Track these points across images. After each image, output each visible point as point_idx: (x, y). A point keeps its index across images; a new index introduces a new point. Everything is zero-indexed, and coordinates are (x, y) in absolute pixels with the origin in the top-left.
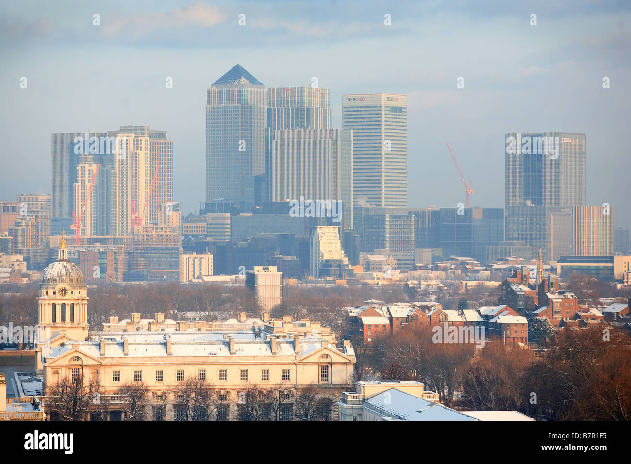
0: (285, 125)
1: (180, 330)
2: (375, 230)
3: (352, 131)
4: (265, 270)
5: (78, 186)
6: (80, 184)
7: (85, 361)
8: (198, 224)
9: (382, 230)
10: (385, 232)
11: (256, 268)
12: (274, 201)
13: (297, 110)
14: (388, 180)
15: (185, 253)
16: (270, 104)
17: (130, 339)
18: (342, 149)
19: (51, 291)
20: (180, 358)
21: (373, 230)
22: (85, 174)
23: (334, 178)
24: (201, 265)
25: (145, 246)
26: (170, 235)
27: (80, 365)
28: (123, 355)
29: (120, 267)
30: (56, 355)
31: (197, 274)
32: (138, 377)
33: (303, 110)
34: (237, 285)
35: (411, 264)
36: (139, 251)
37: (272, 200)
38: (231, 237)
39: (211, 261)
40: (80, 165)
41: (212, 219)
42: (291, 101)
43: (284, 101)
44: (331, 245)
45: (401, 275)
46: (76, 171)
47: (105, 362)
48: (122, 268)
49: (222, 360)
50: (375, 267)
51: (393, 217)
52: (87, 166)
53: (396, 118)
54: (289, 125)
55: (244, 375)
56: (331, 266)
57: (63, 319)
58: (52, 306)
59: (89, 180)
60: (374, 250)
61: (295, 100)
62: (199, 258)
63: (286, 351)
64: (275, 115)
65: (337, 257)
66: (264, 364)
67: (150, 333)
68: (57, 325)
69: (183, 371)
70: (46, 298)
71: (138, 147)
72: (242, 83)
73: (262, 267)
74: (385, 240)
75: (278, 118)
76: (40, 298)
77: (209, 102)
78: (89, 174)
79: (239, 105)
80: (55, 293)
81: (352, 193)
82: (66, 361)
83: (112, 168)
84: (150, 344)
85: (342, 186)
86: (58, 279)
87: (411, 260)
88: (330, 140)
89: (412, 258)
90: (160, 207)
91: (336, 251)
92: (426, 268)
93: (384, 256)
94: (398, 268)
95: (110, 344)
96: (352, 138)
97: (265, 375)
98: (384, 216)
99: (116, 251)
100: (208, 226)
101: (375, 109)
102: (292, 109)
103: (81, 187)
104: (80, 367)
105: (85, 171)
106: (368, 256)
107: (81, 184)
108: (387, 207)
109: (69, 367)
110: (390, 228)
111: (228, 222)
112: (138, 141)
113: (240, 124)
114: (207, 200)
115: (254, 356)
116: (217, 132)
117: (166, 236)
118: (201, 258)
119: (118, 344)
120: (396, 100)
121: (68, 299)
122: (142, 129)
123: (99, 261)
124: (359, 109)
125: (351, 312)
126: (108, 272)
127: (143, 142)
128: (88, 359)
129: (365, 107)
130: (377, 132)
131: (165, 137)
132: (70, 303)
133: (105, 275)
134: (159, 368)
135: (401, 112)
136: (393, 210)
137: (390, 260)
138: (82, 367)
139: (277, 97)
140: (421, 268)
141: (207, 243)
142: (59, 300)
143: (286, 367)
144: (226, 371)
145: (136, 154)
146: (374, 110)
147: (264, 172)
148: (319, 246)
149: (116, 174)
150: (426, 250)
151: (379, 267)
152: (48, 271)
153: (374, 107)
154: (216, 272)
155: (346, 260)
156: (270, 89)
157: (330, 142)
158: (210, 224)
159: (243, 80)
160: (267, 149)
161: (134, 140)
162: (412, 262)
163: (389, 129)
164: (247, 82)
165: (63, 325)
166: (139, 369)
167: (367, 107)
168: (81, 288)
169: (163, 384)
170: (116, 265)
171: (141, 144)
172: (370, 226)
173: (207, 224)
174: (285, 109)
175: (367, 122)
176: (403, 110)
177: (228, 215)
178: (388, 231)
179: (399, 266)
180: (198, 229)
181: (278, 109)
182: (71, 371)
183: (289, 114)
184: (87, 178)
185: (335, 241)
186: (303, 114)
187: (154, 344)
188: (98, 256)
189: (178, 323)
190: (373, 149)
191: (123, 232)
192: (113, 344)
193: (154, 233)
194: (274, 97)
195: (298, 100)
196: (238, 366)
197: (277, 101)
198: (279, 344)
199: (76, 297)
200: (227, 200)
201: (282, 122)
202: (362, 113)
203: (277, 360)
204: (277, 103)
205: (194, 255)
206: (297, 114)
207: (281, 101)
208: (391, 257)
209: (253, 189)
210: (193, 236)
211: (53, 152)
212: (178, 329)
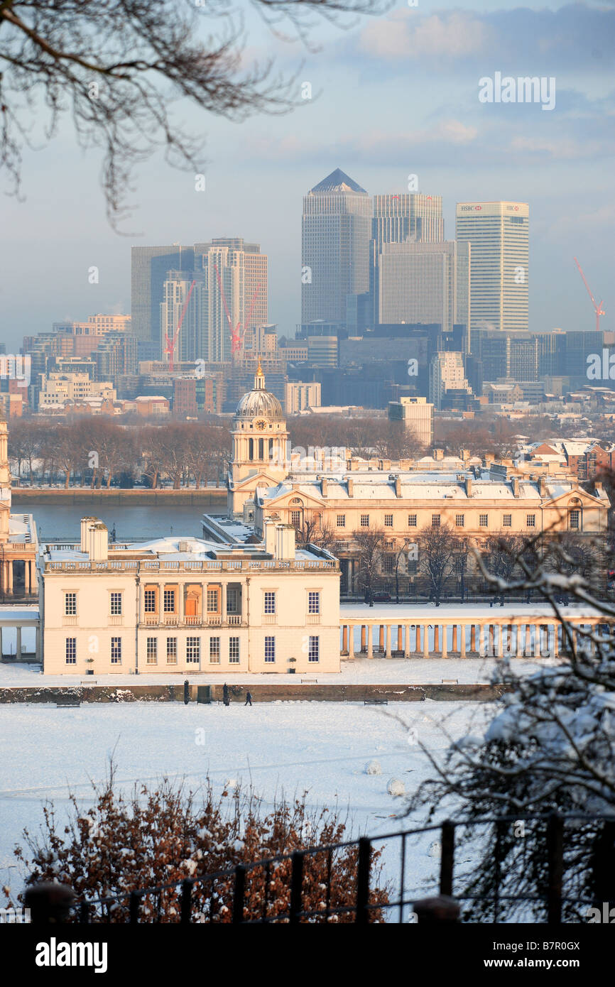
0: (393, 237)
1: (384, 468)
2: (494, 356)
3: (470, 244)
4: (413, 401)
5: (165, 305)
6: (167, 303)
7: (307, 503)
8: (295, 349)
9: (502, 356)
10: (505, 358)
11: (403, 399)
12: (381, 322)
13: (406, 220)
14: (507, 299)
15: (290, 382)
16: (375, 213)
17: (355, 479)
18: (458, 265)
19: (247, 425)
20: (412, 501)
21: (491, 356)
22: (172, 292)
23: (449, 297)
24: (307, 395)
25: (247, 373)
26: (274, 362)
27: (301, 508)
28: (347, 497)
29: (219, 397)
30: (273, 496)
31: (303, 406)
32: (365, 521)
33: (412, 220)
34: (351, 418)
35: (539, 394)
36: (240, 379)
37: (377, 321)
38: (339, 364)
39: (319, 390)
40: (167, 282)
41: (315, 342)
42: (400, 209)
43: (392, 210)
44: (454, 373)
45: (532, 407)
46: (162, 290)
47: (329, 505)
48: (220, 398)
49: (459, 504)
50: (499, 397)
51: (515, 341)
52: (175, 283)
53: (516, 230)
54: (397, 237)
55: (484, 520)
56: (454, 397)
57: (261, 456)
58: (248, 441)
59: (177, 299)
60: (498, 378)
61: (404, 209)
62: (305, 387)
63: (530, 494)
64: (381, 225)
65: (460, 386)
66: (507, 508)
67: (381, 472)
68: (254, 462)
69: (416, 516)
70: (243, 432)
71: (232, 262)
72: (343, 190)
73: (409, 398)
74: (505, 368)
75: (385, 229)
76: (235, 432)
77: (305, 212)
78: (177, 292)
79: (340, 215)
80: (251, 426)
81: (469, 314)
82: (285, 503)
83: (203, 285)
84: (376, 485)
85: (458, 306)
86: (256, 411)
87: (539, 390)
88: (445, 254)
89: (540, 387)
90: (255, 329)
91: (459, 380)
92: (556, 399)
93: (508, 386)
94: (525, 400)
95: (332, 485)
96: (470, 252)
97: (508, 520)
98: (505, 340)
99: (214, 379)
100: (310, 351)
101: (493, 219)
102: (401, 219)
103: (169, 306)
104: (300, 510)
105: (172, 288)
106: (492, 385)
107: (169, 303)
108: (505, 330)
109: (288, 510)
110: (511, 354)
111: (335, 346)
112: (232, 255)
113: (340, 236)
114: (302, 321)
115: (495, 500)
116: (315, 245)
117: (270, 362)
118: (308, 387)
119: (341, 485)
120: (517, 209)
121: (267, 433)
122: (237, 241)
123: (197, 390)
124: (475, 219)
125: (522, 449)
126: (207, 402)
127: (238, 256)
128: (309, 500)
129: (481, 217)
130: (495, 246)
131: (258, 251)
132: (269, 437)
133: (202, 405)
134: (388, 512)
135: (522, 223)
136: (514, 333)
137: (515, 389)
138: (303, 509)
139: (384, 205)
140: (551, 399)
141: (313, 370)
142: (256, 434)
143: (531, 512)
144: (463, 516)
145: (230, 269)
146: (492, 221)
147: (368, 291)
148: (440, 375)
149: (207, 292)
150: (557, 379)
151: (503, 397)
152: (244, 401)
153: (492, 217)
154: (324, 404)
155: (470, 391)
156: (376, 197)
157: (445, 256)
158: (312, 349)
159: (344, 187)
160: (371, 264)
161: (228, 255)
162: (541, 392)
163: (508, 242)
164: (349, 189)
165: (261, 462)
166: (366, 512)
167: (484, 217)
168: (280, 421)
169: (393, 529)
170: (215, 394)
171: (235, 258)
172: (488, 351)
173: (309, 349)
174: (393, 219)
175: (484, 233)
176: (524, 220)
177: (335, 339)
178: (509, 357)
179: (527, 397)
180: (296, 355)
181: (385, 219)
182: (291, 514)
183: (397, 224)
184: (175, 297)
185: (457, 369)
186: (413, 225)
187: (381, 485)
188: (196, 384)
189: (381, 461)
190: (490, 264)
191: (215, 358)
192: (336, 485)
193: (256, 358)
194: (380, 206)
195: (408, 209)
196: (477, 510)
197: (384, 210)
198: (521, 486)
199: (275, 432)
200: (326, 322)
201: (389, 234)
202: (477, 223)
203: (521, 504)
204: (384, 213)
205: (300, 384)
206: (406, 225)
207: (388, 210)
208: (517, 387)
209: (355, 310)
210: (292, 362)
211: (133, 267)
212: (380, 467)
